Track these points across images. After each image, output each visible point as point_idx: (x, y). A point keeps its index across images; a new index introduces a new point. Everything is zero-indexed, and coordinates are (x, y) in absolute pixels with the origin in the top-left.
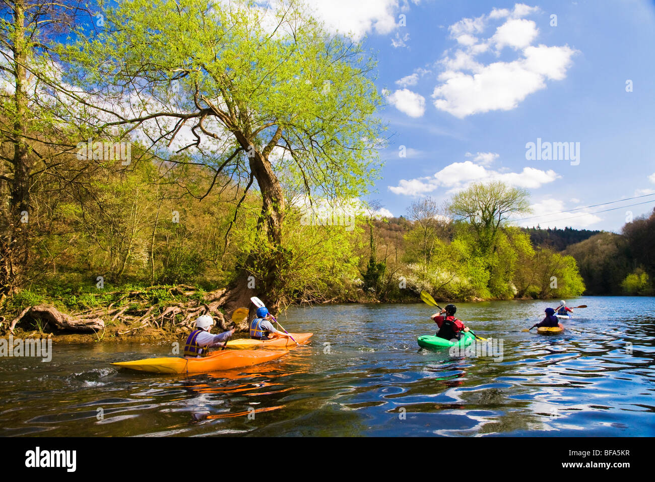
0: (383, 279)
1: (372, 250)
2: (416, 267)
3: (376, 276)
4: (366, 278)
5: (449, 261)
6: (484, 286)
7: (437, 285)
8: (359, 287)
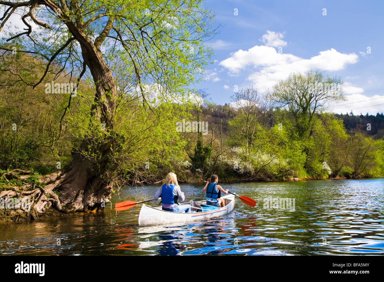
0: (209, 161)
1: (199, 135)
2: (239, 150)
3: (203, 159)
4: (193, 160)
5: (269, 145)
6: (301, 166)
7: (258, 166)
8: (187, 169)
